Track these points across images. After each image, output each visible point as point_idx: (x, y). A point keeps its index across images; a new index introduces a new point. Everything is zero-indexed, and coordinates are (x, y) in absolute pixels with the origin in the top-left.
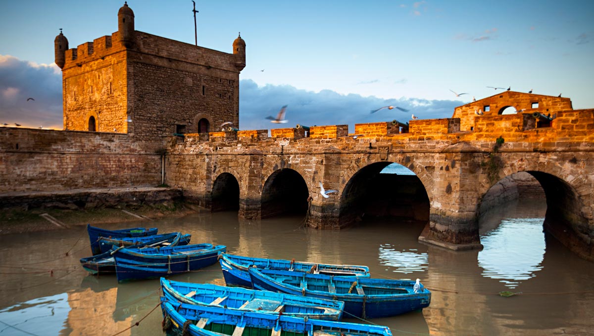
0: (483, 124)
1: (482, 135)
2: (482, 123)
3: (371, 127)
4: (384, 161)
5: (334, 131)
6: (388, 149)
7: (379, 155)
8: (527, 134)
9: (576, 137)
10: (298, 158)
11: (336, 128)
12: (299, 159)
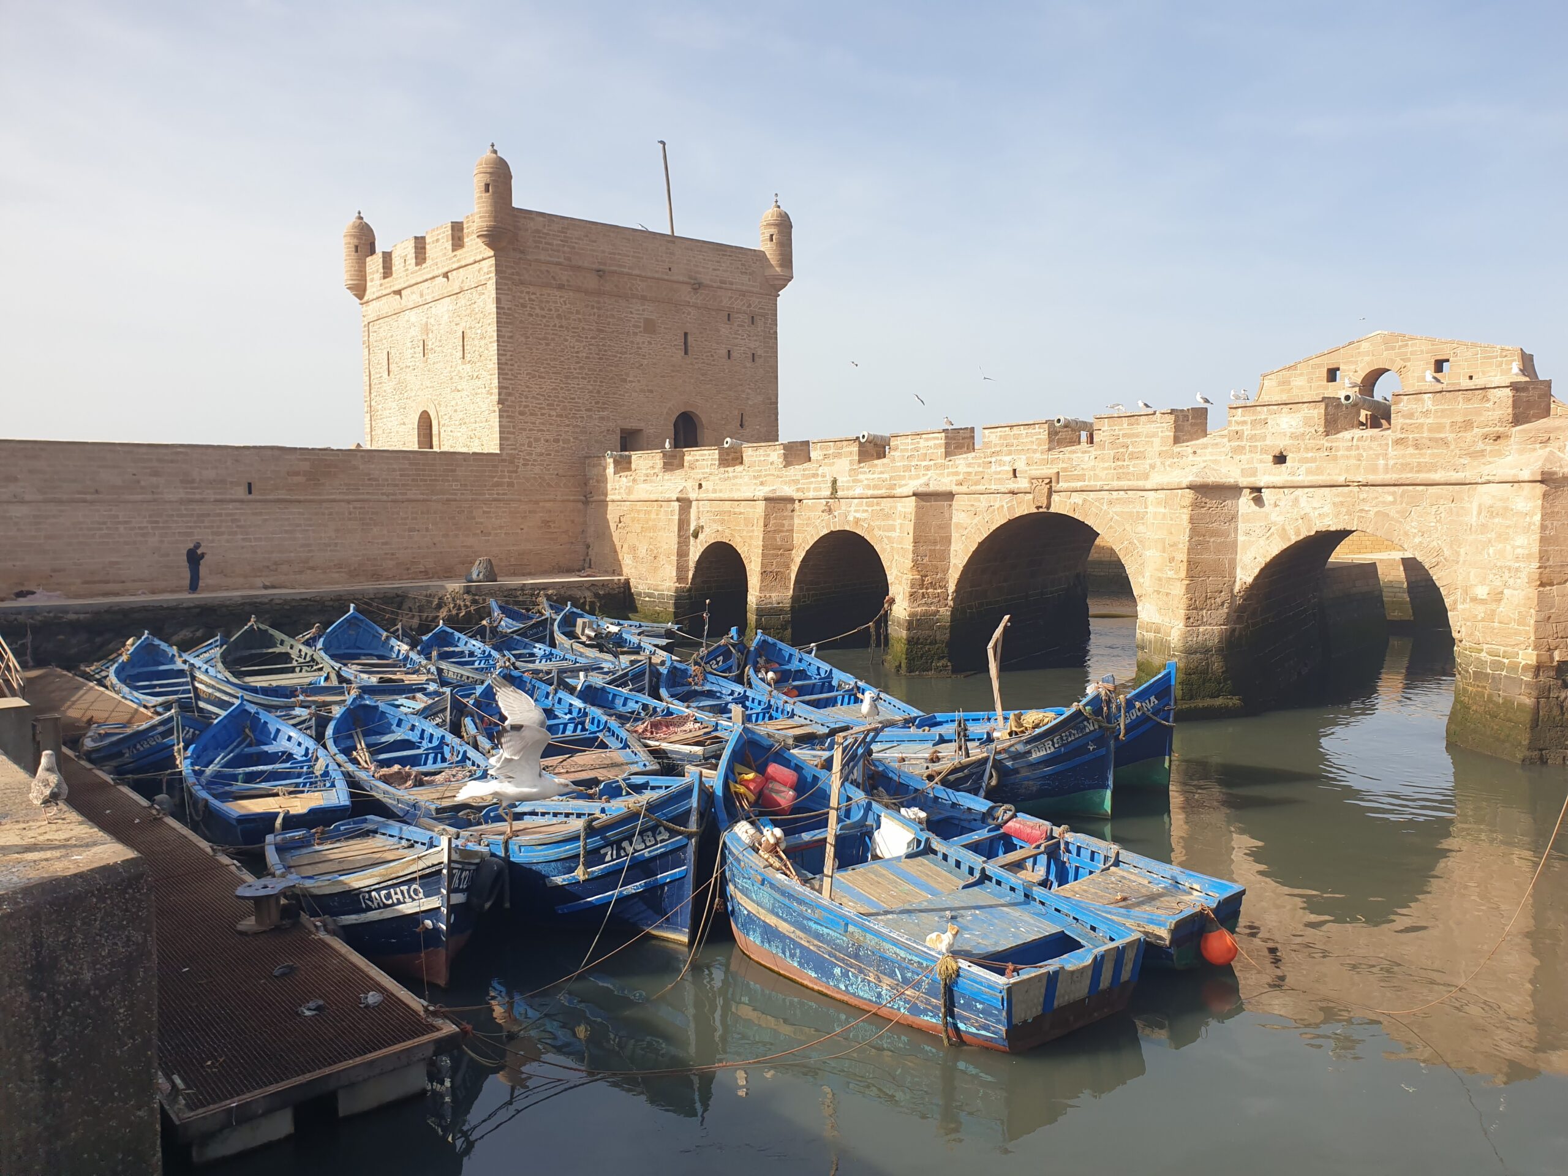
0: (1244, 423)
1: (1243, 448)
2: (1243, 419)
3: (1015, 430)
4: (1041, 510)
5: (937, 442)
6: (1051, 482)
7: (1030, 496)
8: (1334, 444)
9: (1429, 451)
10: (868, 506)
11: (943, 434)
12: (870, 509)
